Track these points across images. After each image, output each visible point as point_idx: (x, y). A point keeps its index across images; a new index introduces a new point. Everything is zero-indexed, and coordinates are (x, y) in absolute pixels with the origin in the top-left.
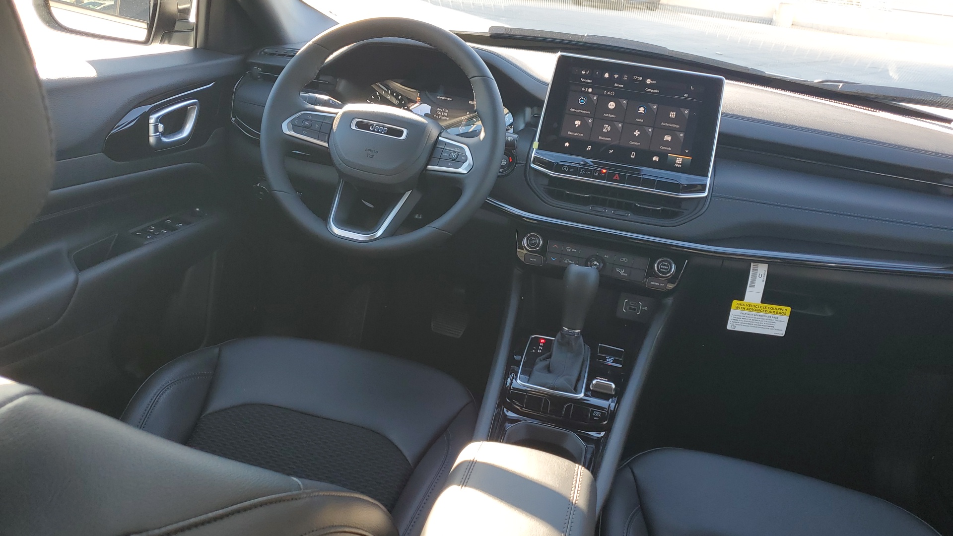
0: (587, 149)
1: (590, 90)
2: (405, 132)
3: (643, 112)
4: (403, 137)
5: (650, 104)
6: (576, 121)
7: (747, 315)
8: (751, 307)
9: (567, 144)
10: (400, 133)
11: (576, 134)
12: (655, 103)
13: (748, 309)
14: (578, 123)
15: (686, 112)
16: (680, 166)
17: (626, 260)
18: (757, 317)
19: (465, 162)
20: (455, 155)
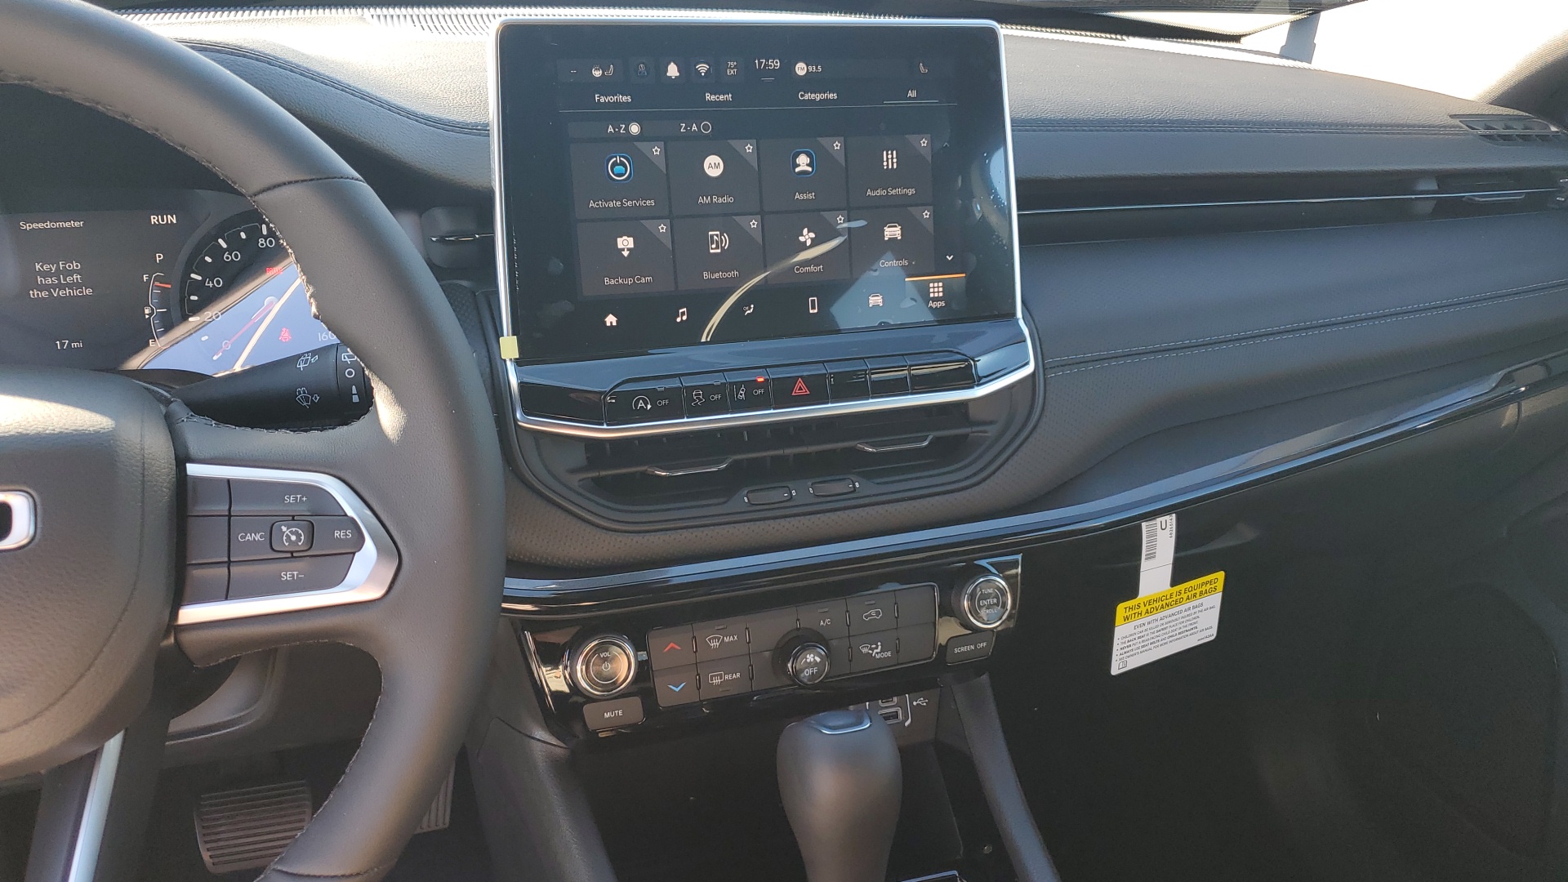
0: (679, 320)
1: (635, 129)
2: (18, 505)
3: (810, 169)
5: (821, 140)
6: (619, 240)
7: (1147, 627)
8: (1159, 604)
9: (611, 320)
11: (630, 281)
12: (835, 134)
13: (1147, 612)
14: (625, 243)
15: (924, 143)
16: (943, 304)
17: (878, 613)
18: (1166, 620)
19: (354, 553)
20: (294, 529)
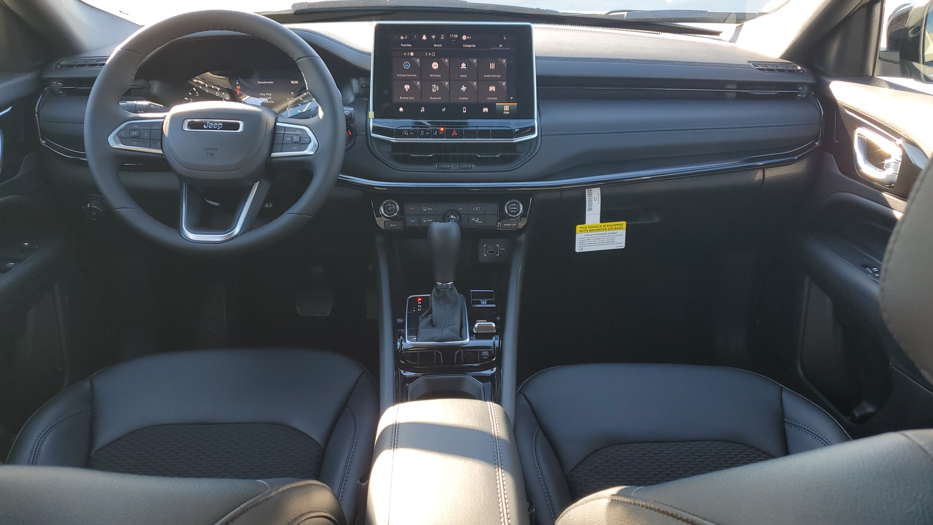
0: (421, 111)
1: (412, 54)
2: (241, 124)
3: (466, 68)
4: (241, 129)
5: (470, 59)
6: (405, 86)
7: (590, 236)
8: (593, 229)
9: (401, 109)
10: (237, 126)
11: (407, 98)
12: (474, 58)
13: (590, 230)
14: (407, 87)
15: (504, 61)
16: (509, 113)
17: (478, 209)
18: (599, 236)
19: (309, 144)
20: (297, 138)
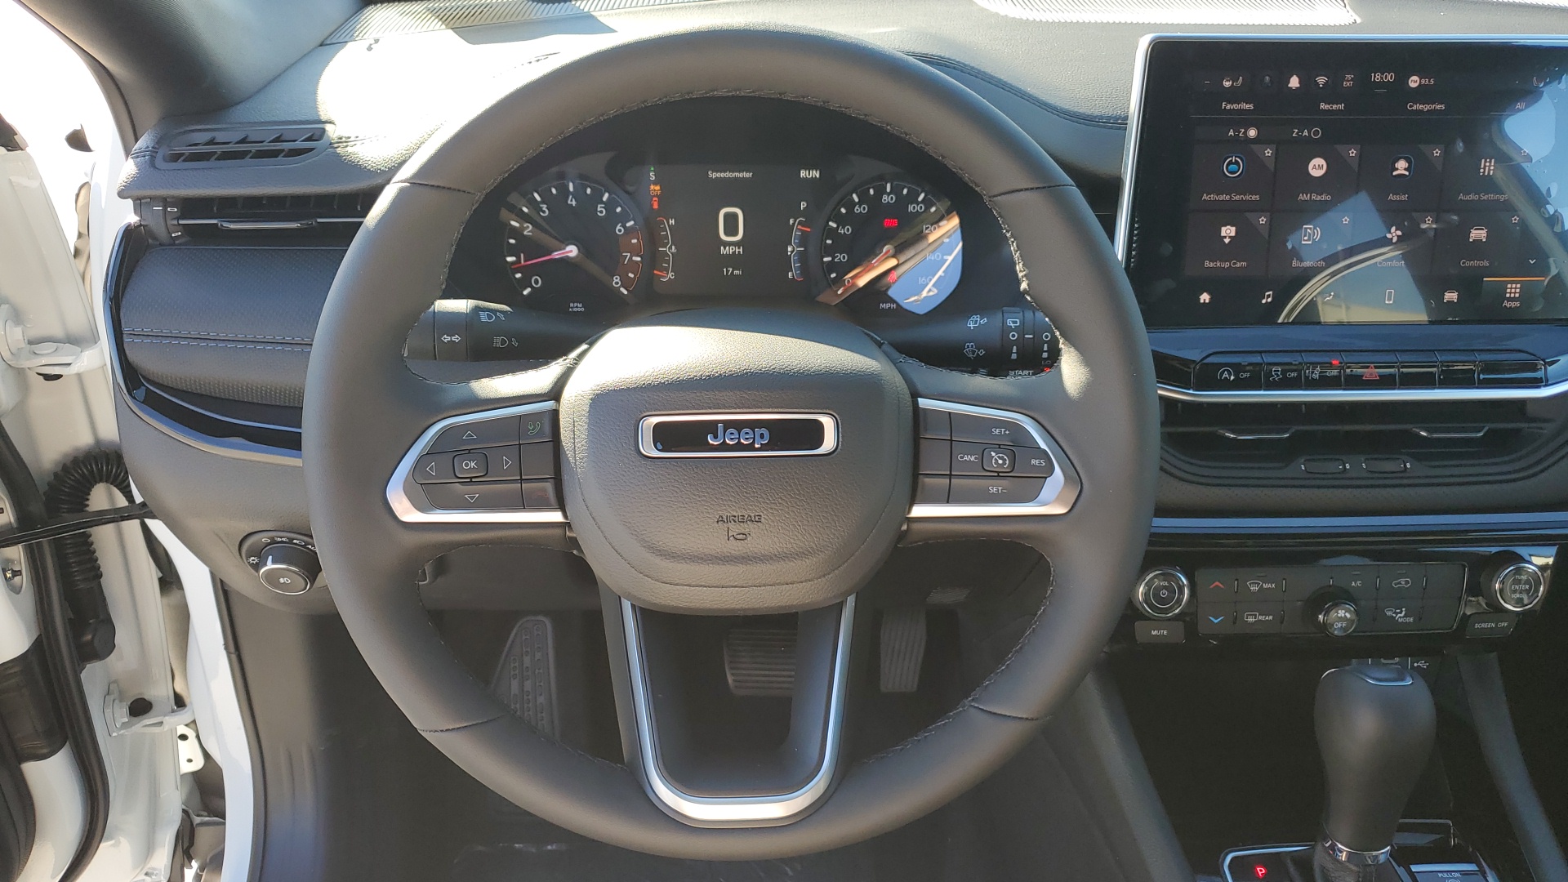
0: (1264, 301)
1: (1252, 133)
3: (1407, 173)
4: (830, 442)
5: (1422, 147)
6: (1223, 229)
11: (1226, 265)
12: (1437, 142)
14: (1228, 231)
16: (1517, 305)
17: (1407, 582)
19: (1046, 478)
20: (1001, 455)
